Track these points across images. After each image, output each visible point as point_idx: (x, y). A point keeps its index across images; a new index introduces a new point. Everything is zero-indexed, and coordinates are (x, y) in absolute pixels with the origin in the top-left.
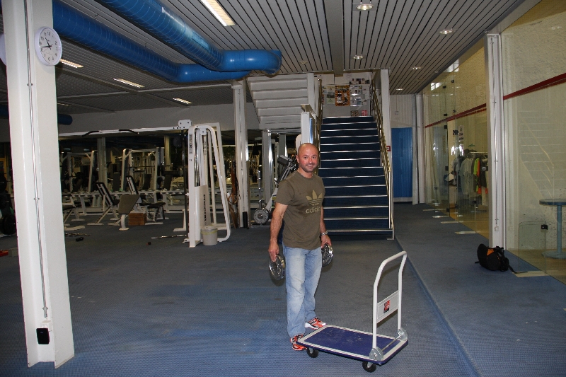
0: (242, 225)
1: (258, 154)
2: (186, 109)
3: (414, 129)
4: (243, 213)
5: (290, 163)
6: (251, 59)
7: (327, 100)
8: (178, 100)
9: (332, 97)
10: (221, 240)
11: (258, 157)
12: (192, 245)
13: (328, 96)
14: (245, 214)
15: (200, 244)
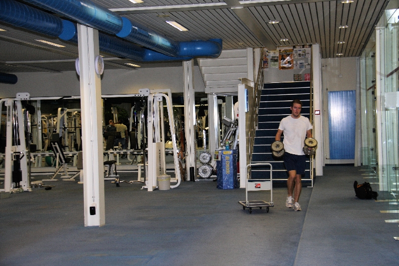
0: (189, 179)
1: (204, 115)
2: (134, 71)
3: (358, 91)
4: (190, 168)
5: (232, 125)
6: (199, 48)
7: (271, 64)
8: (130, 64)
9: (276, 61)
10: (172, 187)
11: (204, 118)
12: (150, 189)
13: (271, 59)
14: (192, 169)
15: (155, 189)
